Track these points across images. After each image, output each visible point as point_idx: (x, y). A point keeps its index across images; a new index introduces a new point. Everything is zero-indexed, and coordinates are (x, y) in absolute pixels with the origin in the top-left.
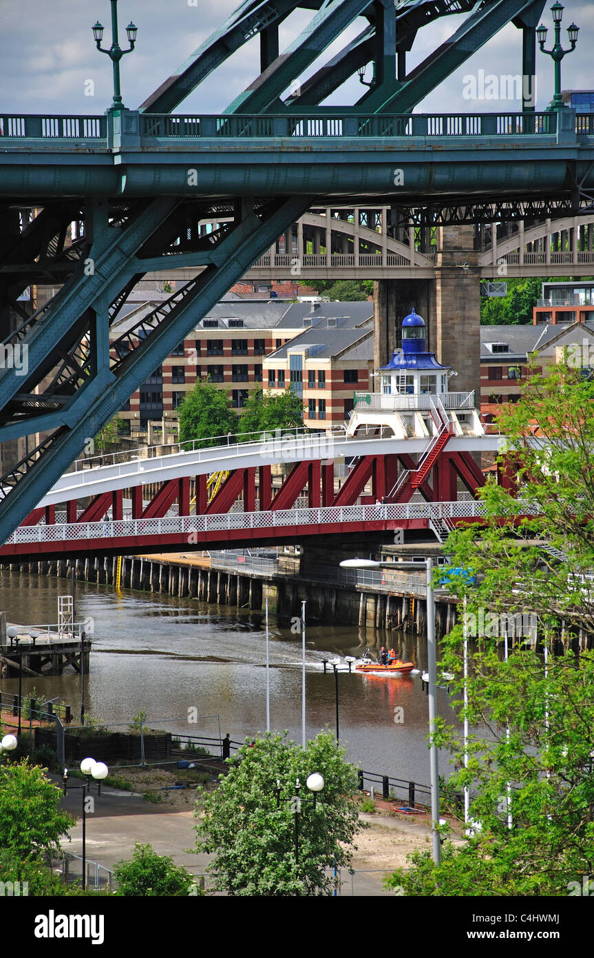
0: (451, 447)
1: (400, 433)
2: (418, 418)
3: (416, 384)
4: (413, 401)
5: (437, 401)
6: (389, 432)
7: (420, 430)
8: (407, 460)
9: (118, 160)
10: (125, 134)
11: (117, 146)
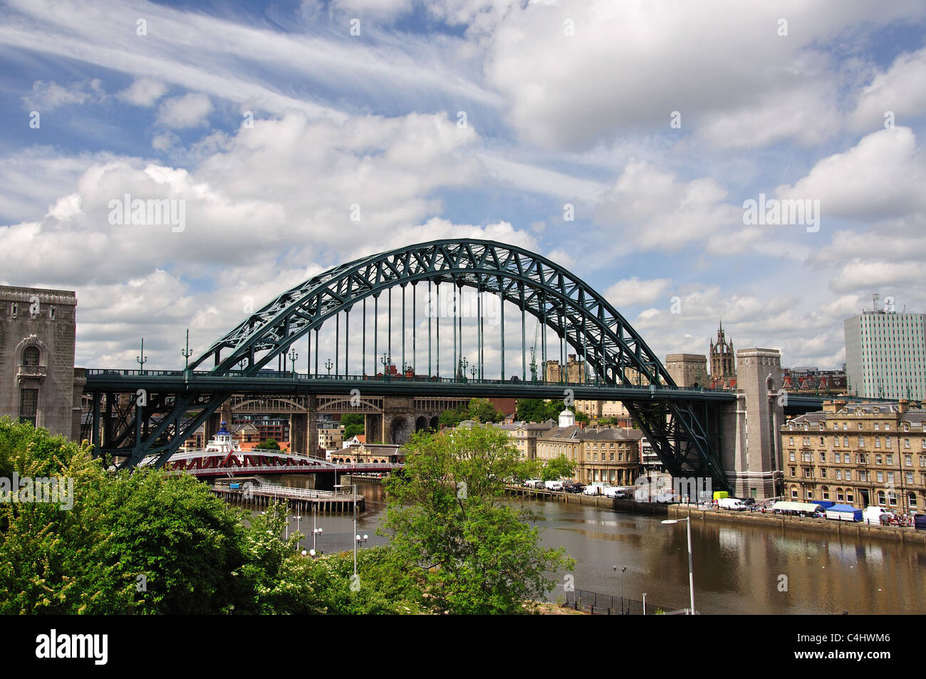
0: (233, 454)
1: (220, 450)
2: (225, 447)
3: (224, 438)
4: (223, 443)
5: (229, 443)
6: (217, 450)
7: (225, 450)
8: (221, 458)
9: (186, 382)
10: (189, 375)
11: (187, 378)
